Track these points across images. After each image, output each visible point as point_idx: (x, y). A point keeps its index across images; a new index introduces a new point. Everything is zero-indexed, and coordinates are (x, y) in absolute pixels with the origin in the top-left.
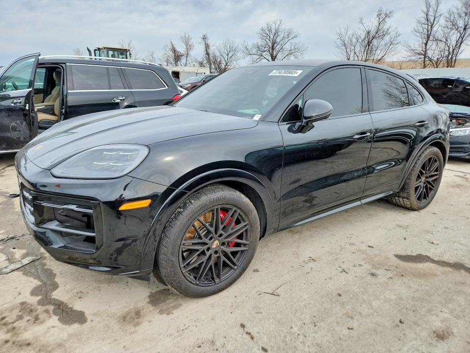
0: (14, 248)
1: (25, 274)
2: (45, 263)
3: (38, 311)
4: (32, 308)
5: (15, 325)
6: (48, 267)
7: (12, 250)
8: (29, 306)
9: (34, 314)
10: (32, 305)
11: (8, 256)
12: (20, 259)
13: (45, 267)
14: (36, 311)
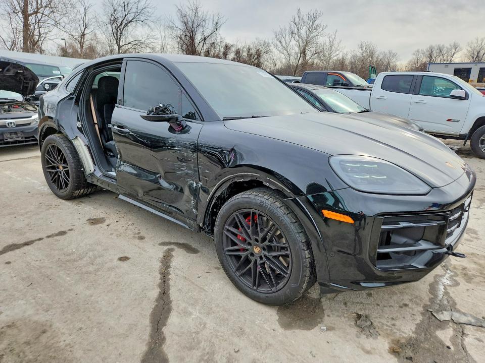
0: (448, 348)
1: (455, 304)
2: (429, 302)
3: (461, 271)
4: (463, 276)
5: (480, 275)
6: (430, 294)
7: (452, 348)
8: (465, 278)
9: (464, 272)
10: (463, 277)
11: (462, 340)
12: (451, 324)
13: (432, 296)
14: (462, 273)
